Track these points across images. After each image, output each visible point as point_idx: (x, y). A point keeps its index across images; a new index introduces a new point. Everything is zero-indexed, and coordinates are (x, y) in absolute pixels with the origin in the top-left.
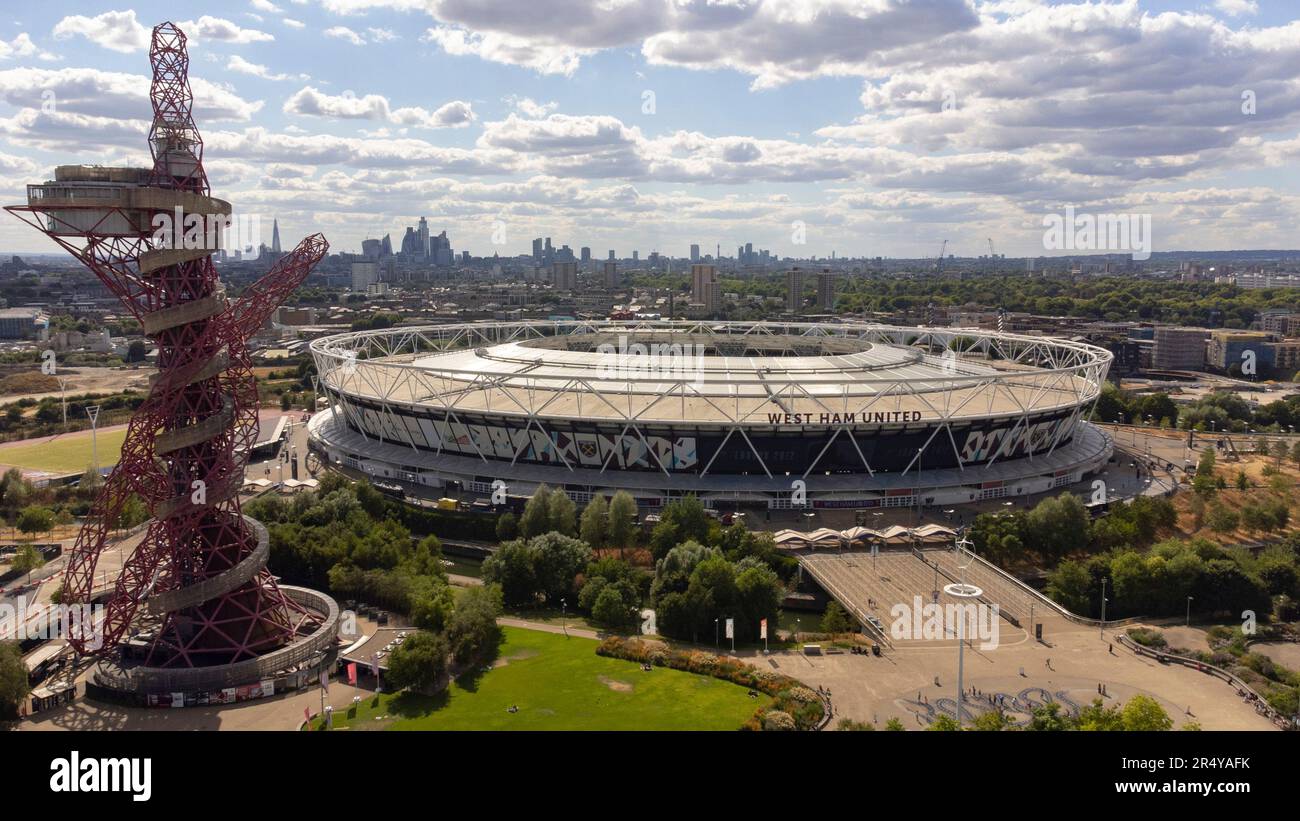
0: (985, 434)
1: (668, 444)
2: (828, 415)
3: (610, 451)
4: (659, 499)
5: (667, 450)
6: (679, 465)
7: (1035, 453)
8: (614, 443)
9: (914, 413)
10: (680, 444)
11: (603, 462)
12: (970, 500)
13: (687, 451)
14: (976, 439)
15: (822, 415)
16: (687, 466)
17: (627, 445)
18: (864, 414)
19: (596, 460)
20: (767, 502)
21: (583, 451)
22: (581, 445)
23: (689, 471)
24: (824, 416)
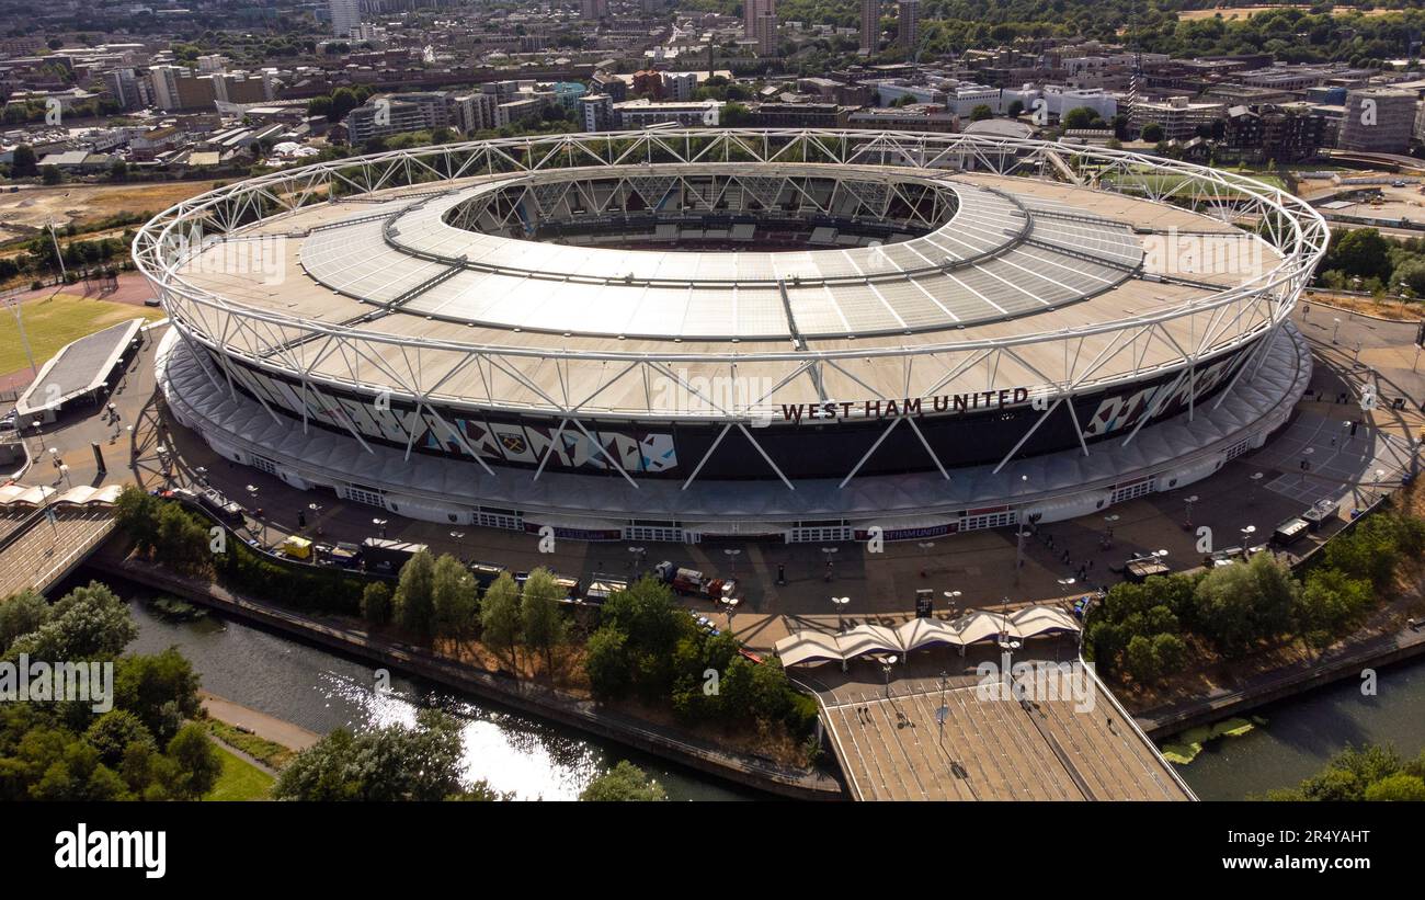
0: (1126, 399)
1: (633, 443)
2: (878, 403)
3: (546, 448)
4: (619, 531)
5: (631, 450)
6: (651, 468)
7: (1198, 402)
8: (551, 439)
9: (1017, 391)
10: (651, 442)
11: (540, 459)
12: (1096, 510)
13: (661, 451)
14: (1112, 407)
15: (868, 403)
16: (665, 468)
17: (569, 441)
18: (936, 398)
19: (527, 456)
20: (783, 535)
21: (507, 446)
22: (502, 438)
23: (666, 475)
24: (873, 404)
